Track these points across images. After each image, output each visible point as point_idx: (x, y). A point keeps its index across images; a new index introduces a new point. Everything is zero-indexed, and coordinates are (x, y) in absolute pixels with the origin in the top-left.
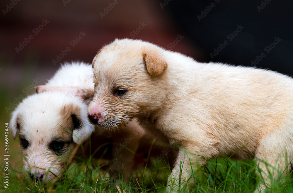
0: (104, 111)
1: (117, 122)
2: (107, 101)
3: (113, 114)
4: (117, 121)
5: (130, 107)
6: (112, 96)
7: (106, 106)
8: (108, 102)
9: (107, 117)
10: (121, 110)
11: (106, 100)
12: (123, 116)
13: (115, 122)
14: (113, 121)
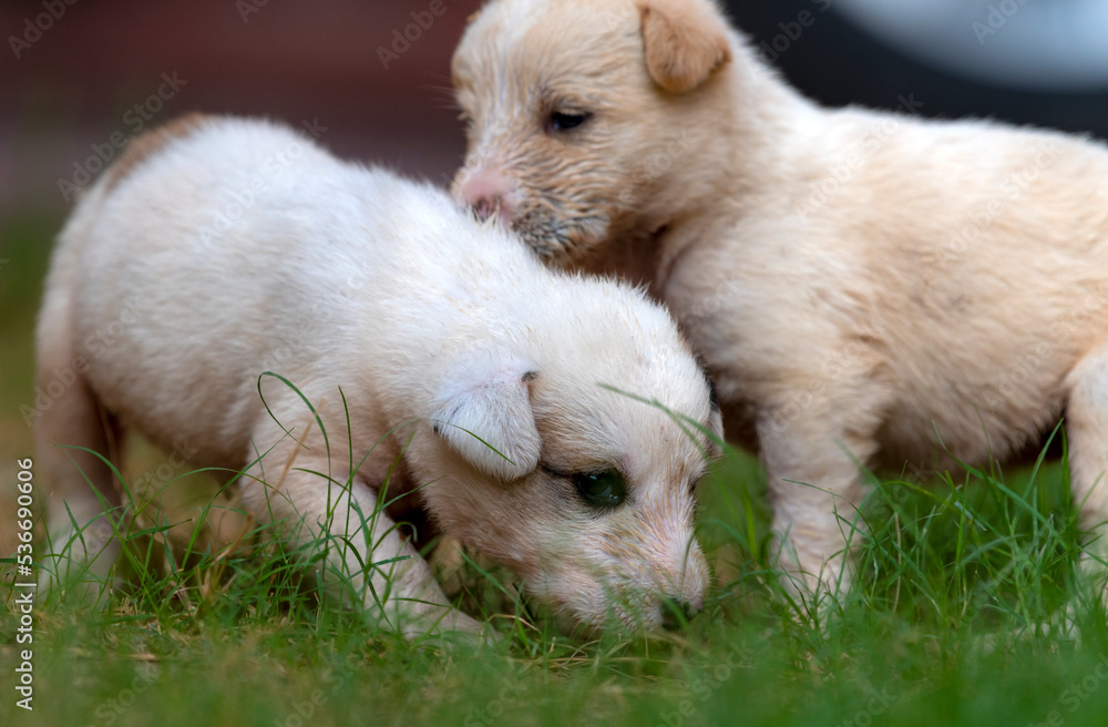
0: (513, 191)
1: (560, 232)
2: (521, 156)
3: (544, 201)
4: (561, 228)
5: (607, 178)
6: (540, 138)
7: (521, 173)
8: (524, 159)
9: (525, 211)
10: (572, 191)
11: (521, 150)
12: (584, 210)
13: (554, 231)
14: (546, 228)
